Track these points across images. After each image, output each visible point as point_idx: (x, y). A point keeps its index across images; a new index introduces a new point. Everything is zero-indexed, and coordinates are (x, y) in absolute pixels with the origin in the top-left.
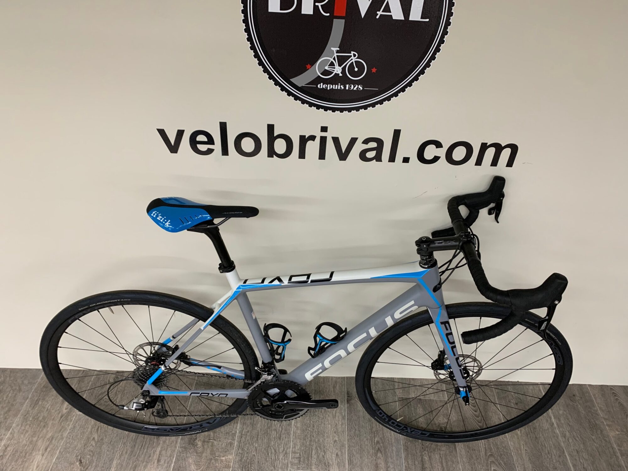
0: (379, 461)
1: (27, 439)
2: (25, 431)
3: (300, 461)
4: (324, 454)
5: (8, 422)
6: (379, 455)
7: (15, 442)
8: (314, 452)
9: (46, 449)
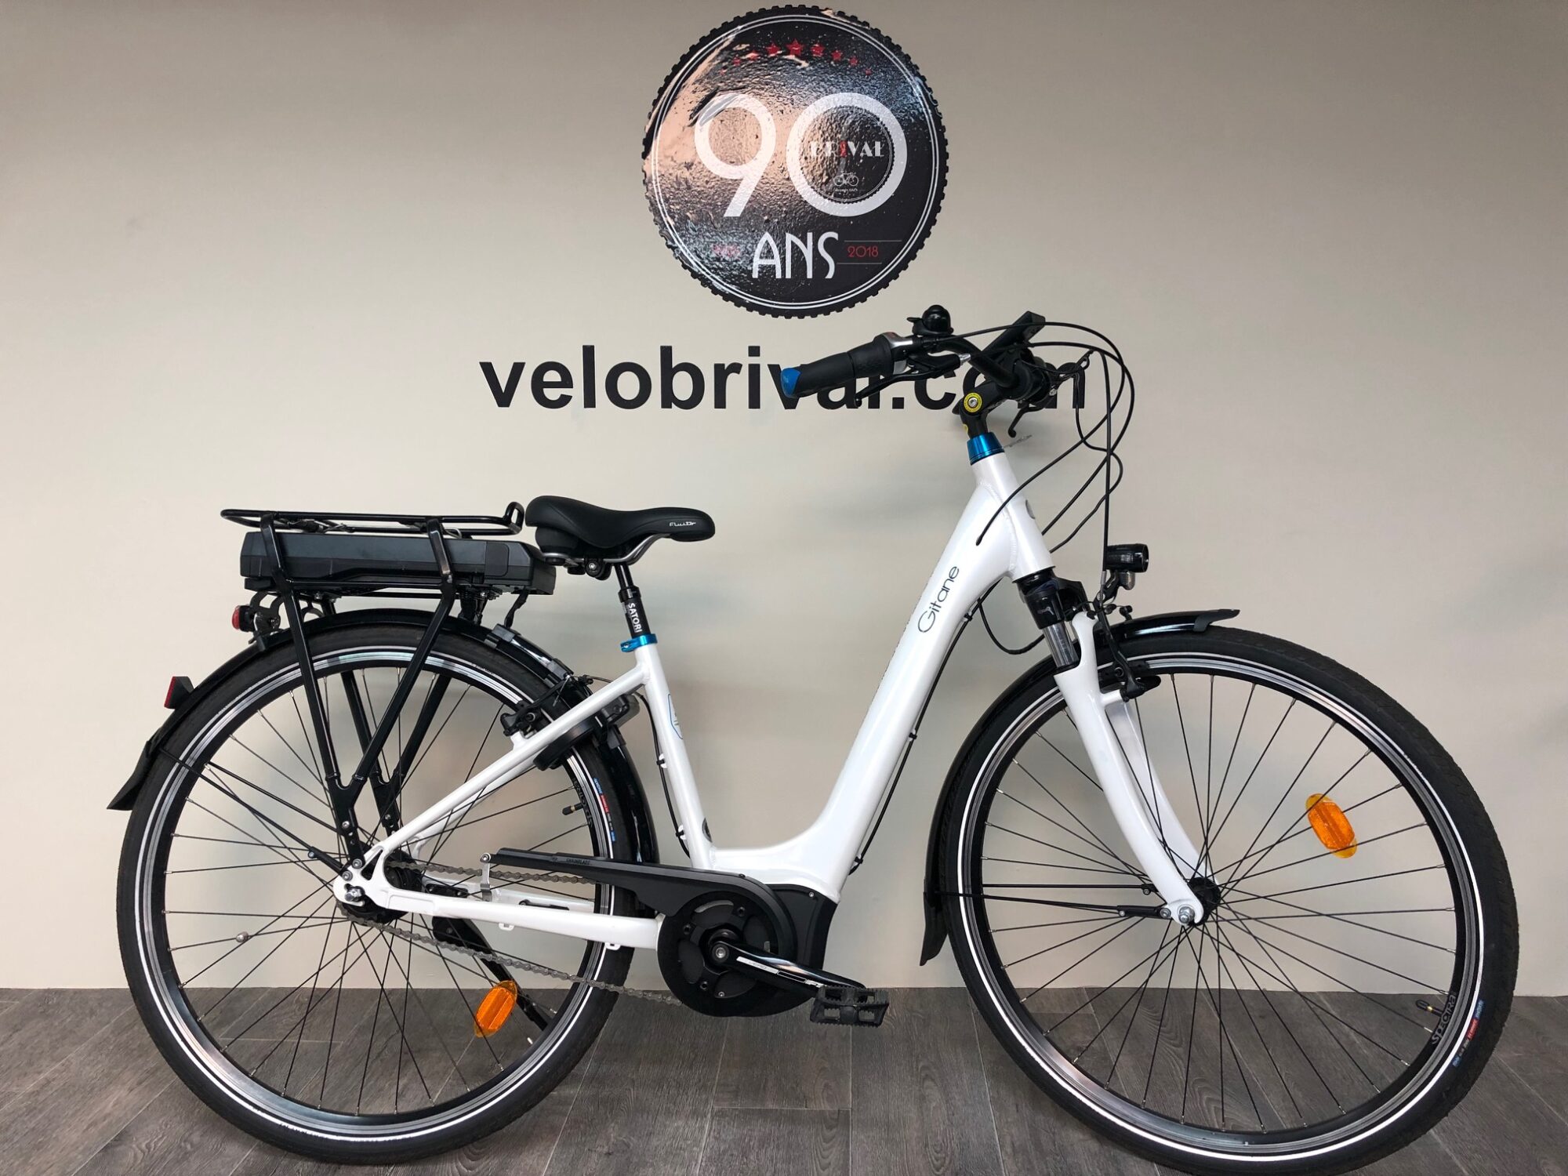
0: (928, 1092)
1: (99, 1071)
2: (95, 1062)
3: (737, 1095)
4: (795, 1086)
5: (59, 1051)
6: (928, 1083)
7: (70, 1074)
8: (770, 1084)
9: (140, 1083)
